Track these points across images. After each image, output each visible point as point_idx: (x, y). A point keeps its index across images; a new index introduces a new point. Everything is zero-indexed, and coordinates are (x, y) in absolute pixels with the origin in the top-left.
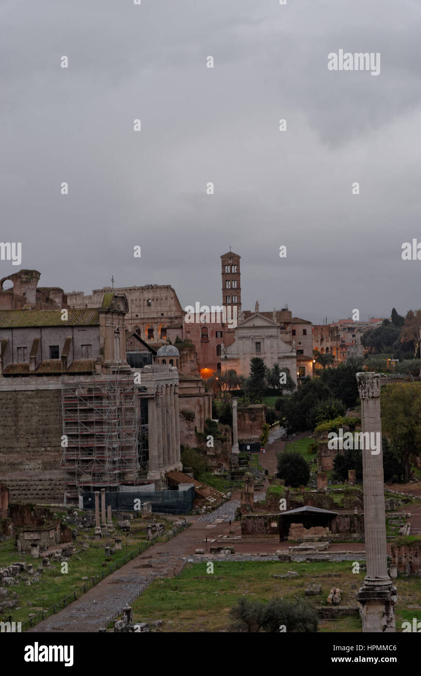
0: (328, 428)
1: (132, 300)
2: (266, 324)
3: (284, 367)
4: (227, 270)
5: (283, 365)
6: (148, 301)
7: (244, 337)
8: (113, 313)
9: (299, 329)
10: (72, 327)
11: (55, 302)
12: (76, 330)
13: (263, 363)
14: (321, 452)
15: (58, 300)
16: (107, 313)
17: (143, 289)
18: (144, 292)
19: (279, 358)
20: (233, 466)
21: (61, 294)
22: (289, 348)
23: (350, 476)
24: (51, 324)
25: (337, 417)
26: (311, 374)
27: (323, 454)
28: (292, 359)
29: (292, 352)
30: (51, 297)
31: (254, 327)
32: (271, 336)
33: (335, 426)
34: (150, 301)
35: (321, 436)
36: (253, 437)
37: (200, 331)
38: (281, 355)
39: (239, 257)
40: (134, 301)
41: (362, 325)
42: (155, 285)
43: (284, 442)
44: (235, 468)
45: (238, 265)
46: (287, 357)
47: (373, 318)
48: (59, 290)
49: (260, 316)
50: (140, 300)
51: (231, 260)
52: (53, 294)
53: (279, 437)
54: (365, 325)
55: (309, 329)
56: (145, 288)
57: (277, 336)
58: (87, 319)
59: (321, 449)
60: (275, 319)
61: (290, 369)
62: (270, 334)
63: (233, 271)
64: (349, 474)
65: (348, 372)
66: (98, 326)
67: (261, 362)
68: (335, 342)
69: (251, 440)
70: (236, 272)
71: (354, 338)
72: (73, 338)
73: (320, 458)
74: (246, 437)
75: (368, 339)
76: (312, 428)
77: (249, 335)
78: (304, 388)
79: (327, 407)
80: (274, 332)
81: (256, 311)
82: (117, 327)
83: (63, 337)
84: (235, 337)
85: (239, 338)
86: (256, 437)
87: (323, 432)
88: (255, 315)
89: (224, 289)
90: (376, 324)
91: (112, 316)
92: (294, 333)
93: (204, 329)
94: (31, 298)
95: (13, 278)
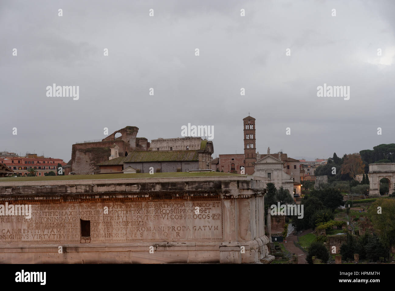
0: (326, 227)
1: (177, 146)
2: (274, 162)
3: (287, 188)
4: (247, 127)
5: (286, 188)
7: (260, 170)
8: (206, 153)
9: (292, 165)
10: (181, 162)
11: (142, 147)
12: (183, 164)
13: (274, 186)
14: (330, 242)
15: (144, 146)
16: (203, 153)
17: (183, 139)
19: (283, 183)
20: (272, 251)
21: (146, 142)
22: (289, 177)
23: (355, 258)
25: (329, 220)
26: (300, 194)
27: (330, 244)
28: (291, 184)
29: (291, 179)
30: (140, 143)
31: (267, 164)
32: (278, 169)
33: (330, 226)
34: (188, 147)
35: (321, 232)
36: (278, 232)
37: (230, 166)
38: (284, 181)
39: (255, 119)
41: (311, 163)
42: (191, 137)
43: (296, 236)
44: (274, 252)
45: (254, 125)
46: (288, 183)
47: (318, 159)
48: (145, 140)
49: (270, 156)
50: (181, 147)
51: (249, 121)
52: (141, 141)
53: (291, 233)
54: (313, 163)
55: (298, 165)
56: (185, 139)
57: (281, 169)
58: (190, 157)
59: (330, 241)
60: (280, 159)
61: (289, 190)
62: (277, 168)
63: (251, 129)
64: (355, 256)
66: (197, 161)
67: (273, 186)
68: (302, 174)
69: (276, 234)
70: (252, 129)
71: (308, 171)
72: (181, 169)
73: (329, 246)
74: (275, 232)
75: (319, 172)
76: (314, 227)
77: (264, 168)
78: (306, 202)
79: (323, 214)
80: (279, 167)
81: (268, 153)
82: (208, 162)
83: (175, 168)
84: (255, 170)
85: (257, 170)
86: (280, 232)
87: (322, 230)
88: (267, 156)
89: (245, 140)
90: (321, 163)
92: (288, 167)
93: (233, 164)
94: (133, 144)
95: (121, 131)
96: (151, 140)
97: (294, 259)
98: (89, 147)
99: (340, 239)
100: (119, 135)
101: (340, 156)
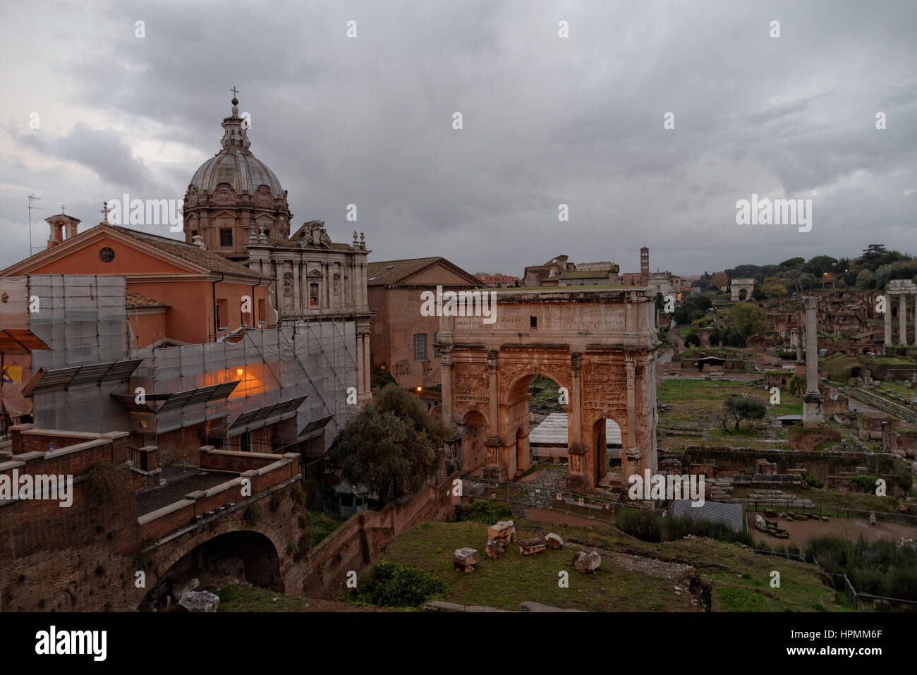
0: (699, 323)
2: (661, 278)
4: (643, 255)
7: (652, 283)
8: (614, 272)
9: (675, 280)
10: (597, 278)
15: (572, 268)
16: (611, 272)
17: (599, 263)
21: (574, 266)
24: (588, 277)
25: (701, 318)
26: (680, 300)
27: (702, 334)
29: (673, 290)
31: (657, 279)
33: (702, 322)
35: (695, 326)
37: (631, 281)
39: (649, 249)
43: (677, 329)
45: (648, 253)
46: (672, 292)
48: (573, 264)
49: (659, 274)
51: (645, 250)
52: (570, 265)
53: (673, 326)
55: (679, 280)
57: (667, 283)
58: (603, 275)
59: (701, 332)
60: (666, 276)
62: (664, 282)
63: (646, 255)
67: (661, 294)
69: (663, 327)
72: (597, 283)
73: (700, 336)
74: (661, 326)
77: (655, 282)
79: (697, 313)
80: (666, 281)
81: (658, 272)
82: (614, 278)
84: (648, 284)
85: (650, 284)
86: (665, 326)
87: (696, 324)
88: (657, 274)
89: (642, 263)
92: (672, 282)
93: (633, 280)
94: (565, 267)
95: (557, 258)
98: (536, 269)
99: (709, 331)
100: (555, 261)
101: (710, 273)
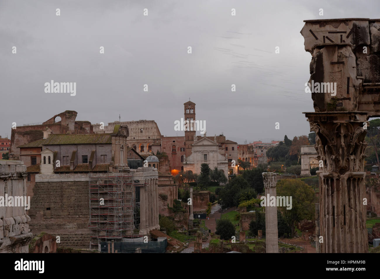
0: (246, 205)
1: (132, 129)
2: (210, 144)
3: (221, 169)
4: (188, 111)
5: (220, 168)
6: (141, 129)
7: (197, 151)
8: (120, 136)
9: (230, 147)
10: (96, 144)
11: (86, 129)
12: (98, 147)
13: (208, 167)
14: (242, 219)
15: (88, 129)
16: (116, 136)
17: (138, 122)
18: (139, 125)
19: (218, 164)
20: (190, 227)
21: (89, 125)
22: (224, 158)
23: (259, 234)
24: (83, 142)
25: (251, 199)
26: (237, 173)
27: (243, 221)
28: (225, 165)
29: (225, 160)
30: (84, 126)
31: (203, 145)
32: (213, 151)
33: (251, 204)
34: (142, 130)
35: (242, 210)
36: (202, 210)
37: (172, 148)
38: (219, 162)
39: (195, 104)
40: (133, 130)
41: (267, 145)
42: (145, 120)
43: (220, 213)
44: (191, 228)
45: (194, 109)
46: (223, 163)
47: (273, 141)
48: (88, 123)
49: (207, 139)
50: (136, 129)
51: (189, 106)
52: (85, 125)
53: (217, 210)
54: (269, 145)
55: (236, 147)
56: (139, 122)
57: (217, 151)
58: (105, 140)
59: (242, 218)
60: (215, 141)
61: (224, 170)
62: (212, 150)
63: (191, 113)
64: (258, 232)
65: (259, 172)
66: (111, 144)
67: (207, 166)
68: (251, 155)
69: (200, 212)
70: (193, 113)
71: (262, 152)
72: (96, 151)
73: (241, 223)
74: (198, 210)
76: (237, 205)
77: (200, 150)
78: (232, 181)
79: (246, 193)
80: (215, 148)
81: (205, 136)
82: (122, 144)
83: (90, 150)
84: (192, 151)
85: (194, 152)
86: (203, 210)
87: (243, 207)
88: (203, 139)
90: (276, 144)
91: (119, 138)
92: (227, 149)
93: (174, 146)
94: (72, 127)
95: (61, 115)
96: (108, 123)
97: (198, 235)
98: (28, 130)
100: (58, 119)
